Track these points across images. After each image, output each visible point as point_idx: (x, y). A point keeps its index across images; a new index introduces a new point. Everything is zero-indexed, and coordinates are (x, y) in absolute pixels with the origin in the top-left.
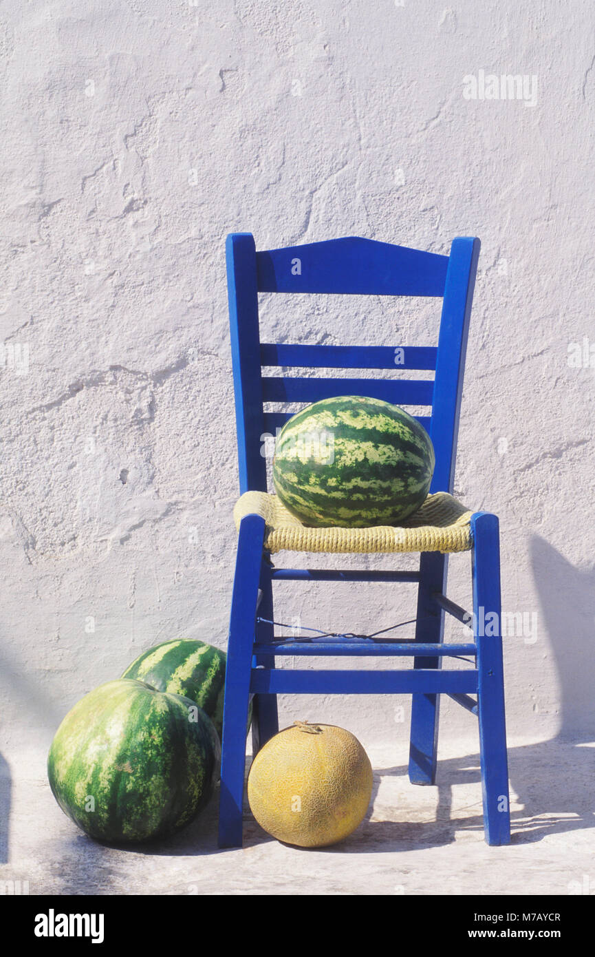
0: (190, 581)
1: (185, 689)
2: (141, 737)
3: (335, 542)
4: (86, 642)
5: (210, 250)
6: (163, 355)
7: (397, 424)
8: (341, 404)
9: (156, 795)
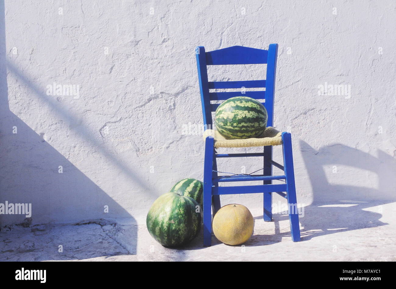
0: (189, 159)
1: (190, 195)
2: (177, 211)
3: (237, 144)
4: (157, 181)
5: (190, 53)
6: (177, 88)
7: (255, 105)
8: (236, 99)
9: (183, 230)
